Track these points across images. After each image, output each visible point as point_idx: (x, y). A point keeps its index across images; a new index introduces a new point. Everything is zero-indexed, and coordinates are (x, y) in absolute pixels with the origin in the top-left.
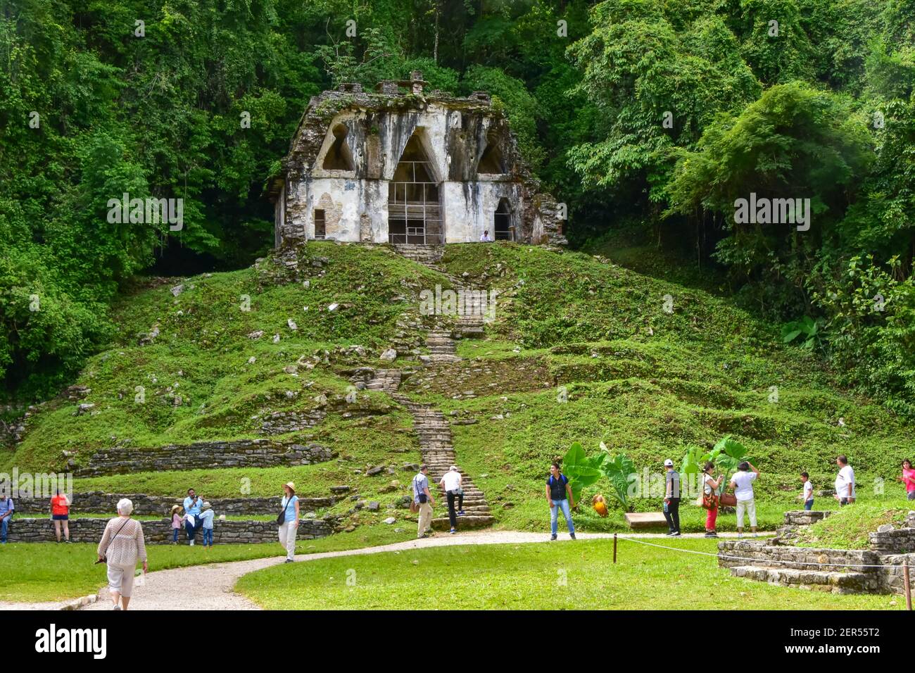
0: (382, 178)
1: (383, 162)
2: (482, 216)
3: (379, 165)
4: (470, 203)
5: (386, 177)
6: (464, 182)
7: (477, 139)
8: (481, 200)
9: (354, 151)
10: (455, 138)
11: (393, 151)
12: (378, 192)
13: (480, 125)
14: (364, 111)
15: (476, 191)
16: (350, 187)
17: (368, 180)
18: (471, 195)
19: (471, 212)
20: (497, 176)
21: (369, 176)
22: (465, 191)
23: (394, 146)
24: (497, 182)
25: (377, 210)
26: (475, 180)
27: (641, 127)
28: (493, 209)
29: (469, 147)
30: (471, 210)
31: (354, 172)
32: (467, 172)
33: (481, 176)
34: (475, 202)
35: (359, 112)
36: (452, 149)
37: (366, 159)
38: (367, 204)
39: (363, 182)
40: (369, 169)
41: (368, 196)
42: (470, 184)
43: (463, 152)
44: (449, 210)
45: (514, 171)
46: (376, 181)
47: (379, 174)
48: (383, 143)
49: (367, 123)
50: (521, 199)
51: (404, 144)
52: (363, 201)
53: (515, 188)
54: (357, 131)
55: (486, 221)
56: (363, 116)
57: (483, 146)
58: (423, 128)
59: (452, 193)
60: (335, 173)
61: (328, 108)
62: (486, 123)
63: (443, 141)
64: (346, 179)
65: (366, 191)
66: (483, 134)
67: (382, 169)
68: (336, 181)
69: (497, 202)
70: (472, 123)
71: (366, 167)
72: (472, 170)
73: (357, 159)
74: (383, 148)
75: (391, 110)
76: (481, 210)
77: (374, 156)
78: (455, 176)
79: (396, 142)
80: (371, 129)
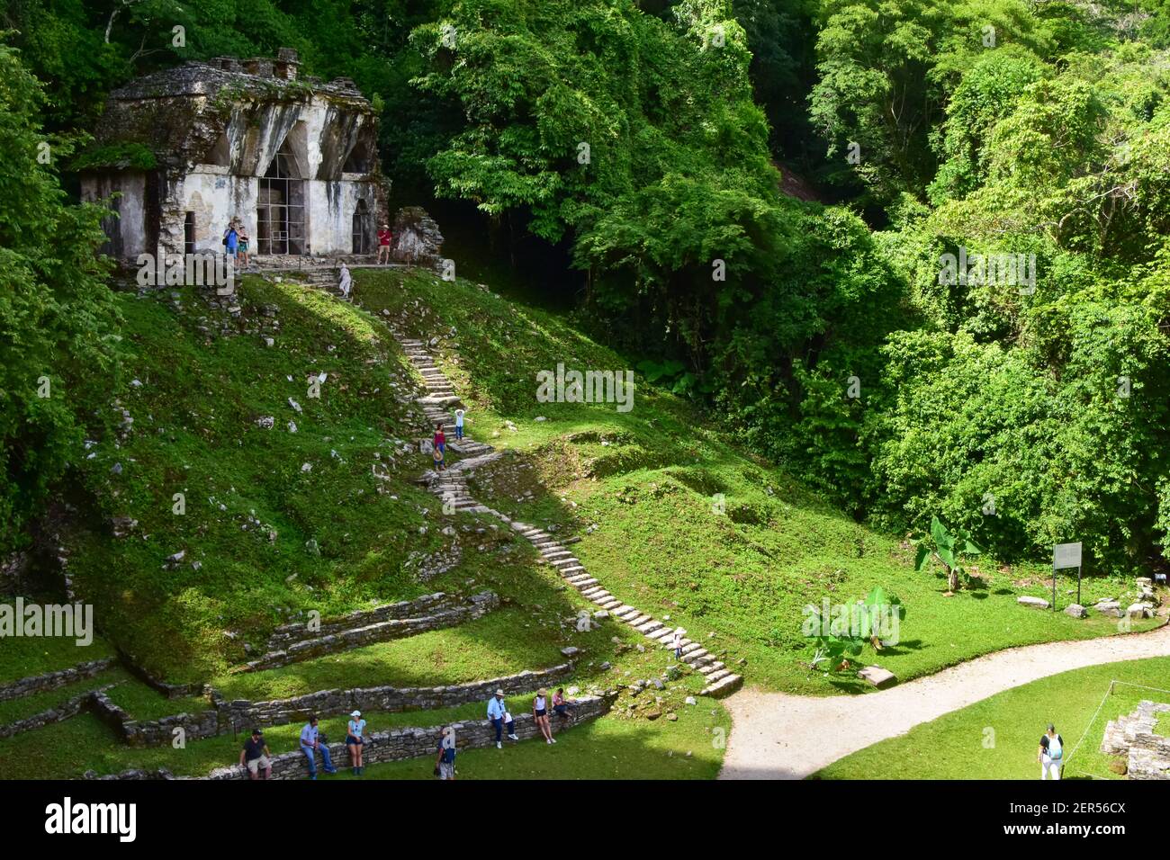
0: (253, 175)
1: (258, 158)
2: (342, 218)
3: (254, 160)
4: (332, 204)
5: (258, 174)
6: (328, 181)
7: (349, 136)
8: (342, 201)
9: (232, 145)
10: (330, 134)
11: (270, 147)
12: (247, 191)
13: (355, 122)
14: (253, 100)
15: (338, 192)
16: (220, 185)
17: (239, 177)
18: (333, 195)
19: (333, 215)
20: (359, 176)
21: (242, 173)
22: (328, 191)
23: (271, 141)
24: (356, 182)
25: (246, 212)
26: (338, 178)
27: (528, 157)
28: (352, 212)
29: (340, 144)
30: (332, 212)
31: (228, 168)
32: (333, 171)
33: (345, 176)
34: (337, 203)
35: (248, 101)
36: (325, 148)
37: (242, 154)
38: (237, 205)
39: (234, 178)
40: (244, 165)
41: (238, 196)
42: (333, 183)
43: (334, 151)
44: (314, 212)
45: (374, 171)
46: (246, 178)
47: (251, 170)
48: (262, 136)
49: (250, 114)
50: (376, 200)
51: (281, 139)
52: (233, 202)
53: (371, 188)
54: (239, 121)
55: (345, 225)
56: (248, 106)
57: (353, 143)
58: (303, 122)
59: (316, 192)
60: (208, 168)
61: (226, 99)
62: (360, 120)
63: (318, 137)
64: (216, 174)
65: (236, 190)
66: (355, 131)
67: (256, 165)
68: (207, 176)
69: (355, 203)
70: (348, 119)
71: (240, 162)
72: (338, 169)
73: (234, 153)
74: (261, 142)
75: (277, 102)
76: (341, 212)
77: (251, 151)
78: (323, 174)
79: (275, 136)
80: (253, 121)
